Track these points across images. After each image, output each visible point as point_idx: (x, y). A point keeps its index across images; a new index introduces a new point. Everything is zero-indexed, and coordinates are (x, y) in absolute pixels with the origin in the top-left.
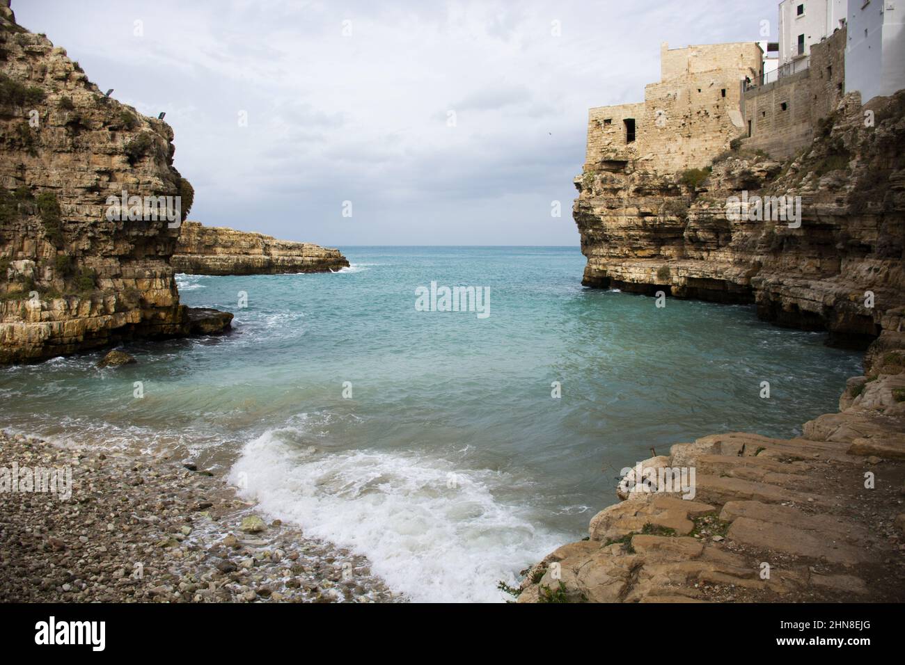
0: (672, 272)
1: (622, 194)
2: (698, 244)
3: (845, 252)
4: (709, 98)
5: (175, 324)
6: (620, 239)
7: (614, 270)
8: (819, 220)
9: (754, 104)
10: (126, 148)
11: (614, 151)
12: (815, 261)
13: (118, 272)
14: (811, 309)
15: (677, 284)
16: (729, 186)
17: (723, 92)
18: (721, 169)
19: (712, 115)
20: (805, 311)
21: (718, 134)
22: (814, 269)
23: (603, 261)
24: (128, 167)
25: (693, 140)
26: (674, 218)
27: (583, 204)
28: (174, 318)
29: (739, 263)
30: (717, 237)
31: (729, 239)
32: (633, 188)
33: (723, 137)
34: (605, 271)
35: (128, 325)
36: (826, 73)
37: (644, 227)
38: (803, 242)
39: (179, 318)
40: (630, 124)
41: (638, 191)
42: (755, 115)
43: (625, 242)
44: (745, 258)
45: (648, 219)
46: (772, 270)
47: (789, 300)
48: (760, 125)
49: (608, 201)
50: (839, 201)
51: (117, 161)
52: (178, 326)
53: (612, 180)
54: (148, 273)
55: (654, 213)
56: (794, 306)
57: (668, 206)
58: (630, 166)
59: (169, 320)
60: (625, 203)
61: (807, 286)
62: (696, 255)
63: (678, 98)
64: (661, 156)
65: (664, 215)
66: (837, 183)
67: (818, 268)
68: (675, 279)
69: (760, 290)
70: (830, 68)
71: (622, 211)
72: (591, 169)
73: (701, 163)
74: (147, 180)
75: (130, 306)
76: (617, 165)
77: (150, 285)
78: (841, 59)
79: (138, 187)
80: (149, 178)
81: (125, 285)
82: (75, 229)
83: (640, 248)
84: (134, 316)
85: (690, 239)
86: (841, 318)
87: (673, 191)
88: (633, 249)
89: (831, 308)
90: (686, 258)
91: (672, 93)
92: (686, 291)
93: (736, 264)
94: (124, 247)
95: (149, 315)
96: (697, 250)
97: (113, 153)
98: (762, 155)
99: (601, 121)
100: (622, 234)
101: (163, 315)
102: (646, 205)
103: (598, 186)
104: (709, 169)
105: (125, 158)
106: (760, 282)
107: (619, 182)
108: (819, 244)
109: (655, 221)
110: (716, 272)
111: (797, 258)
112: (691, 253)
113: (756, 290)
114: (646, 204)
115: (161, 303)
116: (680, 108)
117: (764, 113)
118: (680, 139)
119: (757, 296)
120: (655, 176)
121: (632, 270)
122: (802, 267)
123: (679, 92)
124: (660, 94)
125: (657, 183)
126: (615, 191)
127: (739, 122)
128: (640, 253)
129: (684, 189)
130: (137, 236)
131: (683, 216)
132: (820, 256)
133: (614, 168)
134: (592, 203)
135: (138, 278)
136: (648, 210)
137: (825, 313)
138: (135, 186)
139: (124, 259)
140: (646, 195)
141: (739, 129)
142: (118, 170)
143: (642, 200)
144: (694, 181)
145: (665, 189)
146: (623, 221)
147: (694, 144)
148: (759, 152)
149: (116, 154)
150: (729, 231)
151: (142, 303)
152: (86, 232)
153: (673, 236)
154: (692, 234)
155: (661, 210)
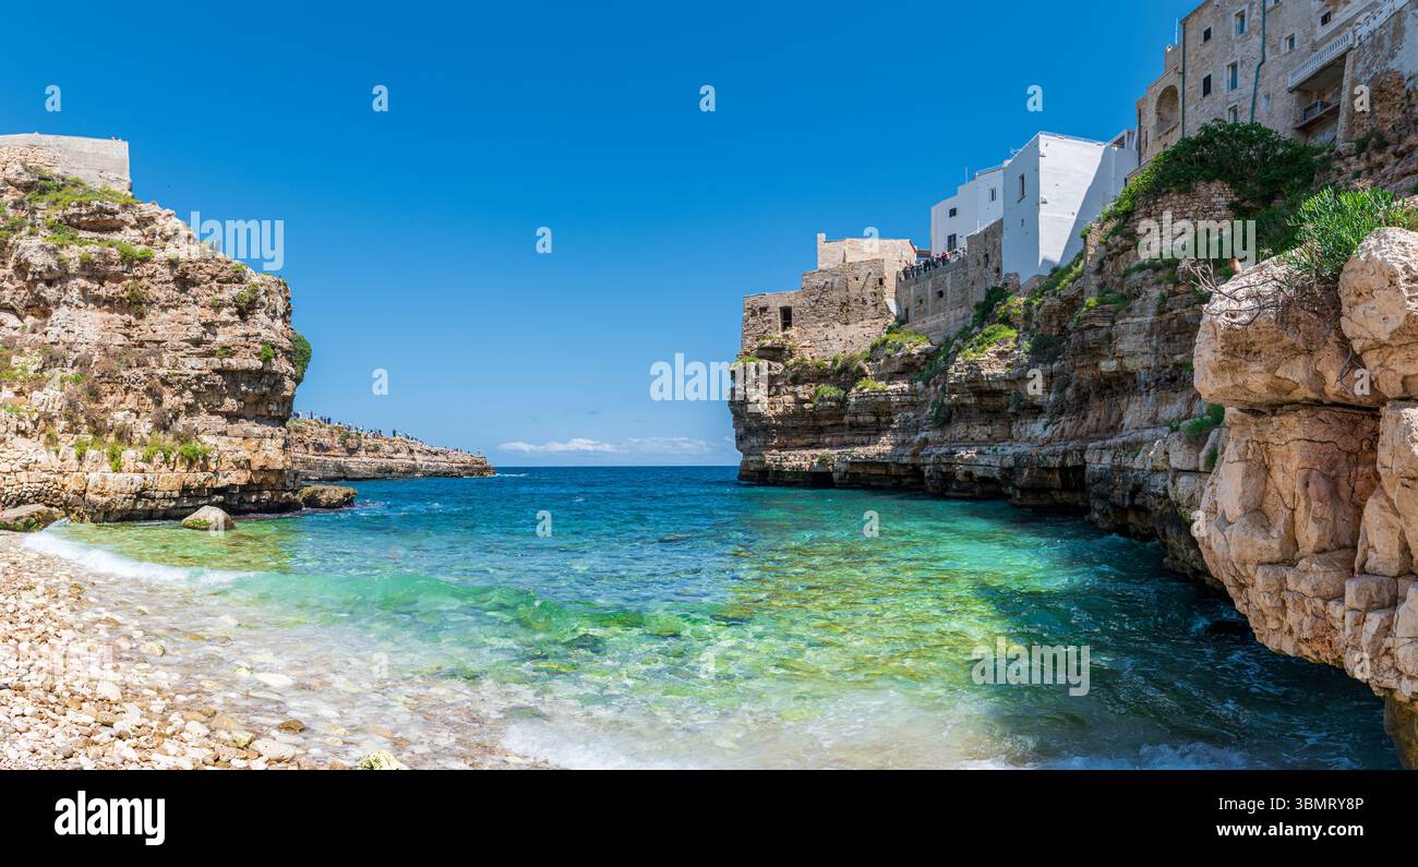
0: (834, 458)
2: (859, 428)
3: (1016, 415)
4: (867, 286)
6: (777, 427)
7: (773, 460)
8: (990, 386)
9: (909, 294)
11: (771, 338)
12: (986, 429)
14: (987, 475)
15: (839, 470)
17: (881, 281)
18: (880, 354)
19: (870, 302)
20: (979, 478)
21: (876, 320)
22: (985, 437)
24: (237, 319)
25: (853, 326)
29: (903, 443)
30: (878, 420)
31: (891, 422)
32: (790, 374)
33: (881, 323)
34: (763, 462)
36: (982, 261)
37: (803, 415)
38: (974, 410)
40: (786, 313)
42: (912, 303)
43: (782, 431)
44: (909, 437)
45: (806, 406)
46: (940, 444)
47: (963, 468)
48: (917, 312)
51: (225, 313)
53: (770, 367)
55: (813, 399)
56: (969, 474)
58: (787, 352)
60: (783, 390)
62: (857, 440)
63: (835, 286)
64: (818, 343)
67: (989, 436)
68: (837, 465)
69: (928, 464)
70: (986, 256)
73: (859, 349)
74: (256, 332)
76: (774, 352)
78: (998, 248)
82: (179, 382)
83: (799, 437)
85: (851, 424)
86: (1026, 473)
87: (832, 378)
88: (790, 439)
89: (1010, 469)
90: (847, 444)
92: (848, 477)
93: (899, 444)
96: (857, 435)
97: (221, 305)
99: (757, 309)
100: (779, 422)
106: (928, 456)
107: (776, 369)
108: (988, 412)
109: (813, 408)
110: (879, 455)
111: (968, 427)
112: (851, 438)
113: (925, 465)
114: (803, 391)
116: (837, 296)
117: (921, 301)
118: (838, 326)
119: (926, 471)
120: (813, 362)
121: (791, 458)
122: (973, 436)
123: (836, 280)
124: (817, 281)
125: (814, 369)
128: (799, 442)
129: (842, 375)
131: (842, 402)
133: (770, 354)
136: (806, 397)
137: (1003, 476)
140: (804, 382)
141: (896, 317)
143: (799, 388)
145: (822, 376)
146: (781, 409)
147: (854, 330)
149: (224, 306)
150: (890, 413)
152: (191, 385)
153: (832, 423)
154: (852, 418)
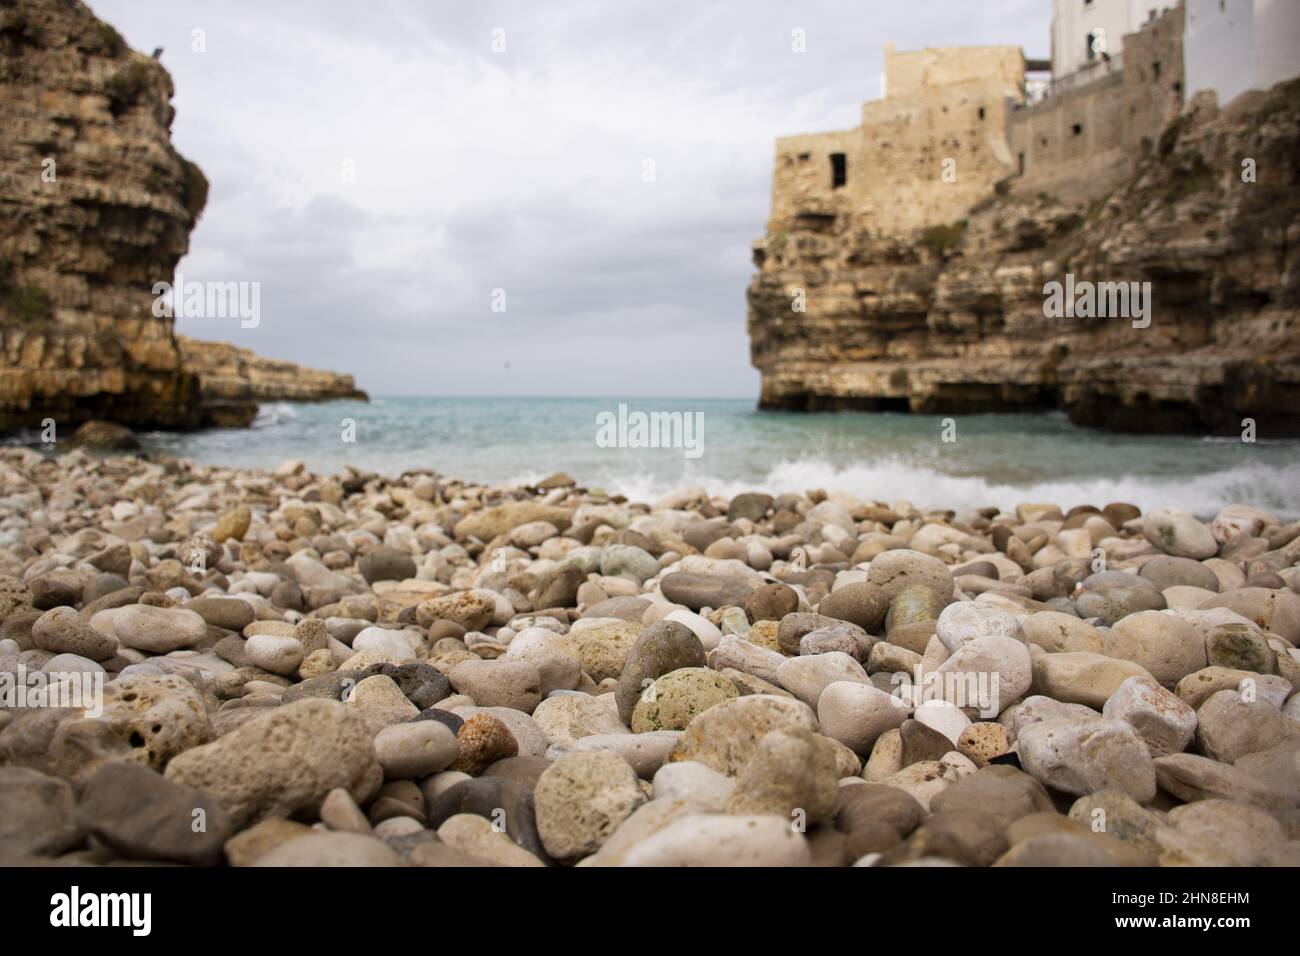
0: (913, 377)
1: (829, 265)
2: (949, 332)
3: (1224, 308)
4: (960, 121)
5: (176, 405)
6: (826, 332)
7: (818, 379)
8: (1180, 266)
9: (1028, 129)
10: (107, 85)
11: (816, 200)
12: (1169, 329)
13: (85, 299)
14: (1174, 396)
15: (919, 395)
16: (999, 245)
17: (981, 113)
18: (985, 222)
19: (965, 145)
20: (1161, 401)
21: (975, 173)
23: (798, 366)
24: (108, 118)
25: (936, 183)
26: (911, 297)
27: (769, 280)
28: (177, 394)
29: (1023, 355)
30: (981, 321)
31: (1002, 323)
32: (845, 254)
33: (982, 177)
34: (802, 383)
35: (103, 395)
36: (1149, 73)
37: (864, 314)
39: (185, 395)
40: (839, 163)
41: (854, 260)
42: (1029, 145)
43: (833, 337)
44: (1031, 347)
45: (870, 301)
46: (1091, 352)
47: (1136, 387)
48: (1038, 159)
49: (807, 274)
50: (1212, 235)
51: (90, 106)
52: (182, 409)
53: (814, 244)
54: (136, 309)
55: (879, 290)
56: (1143, 397)
57: (903, 280)
58: (840, 222)
59: (167, 397)
60: (834, 277)
61: (1166, 364)
62: (947, 350)
63: (913, 121)
64: (888, 207)
65: (896, 292)
66: (1206, 210)
68: (918, 387)
69: (1072, 384)
70: (1156, 65)
71: (829, 289)
72: (778, 228)
73: (949, 216)
74: (141, 145)
75: (106, 361)
76: (820, 221)
77: (140, 330)
78: (1176, 51)
79: (124, 156)
80: (144, 141)
81: (98, 325)
83: (857, 346)
84: (112, 380)
85: (939, 327)
87: (907, 259)
88: (844, 347)
90: (932, 356)
91: (903, 113)
92: (934, 402)
93: (1015, 357)
94: (96, 259)
95: (136, 382)
96: (948, 343)
97: (83, 91)
98: (1046, 200)
99: (795, 157)
100: (828, 324)
101: (157, 386)
102: (866, 279)
103: (792, 252)
104: (963, 225)
105: (105, 102)
106: (1072, 372)
107: (824, 246)
108: (1176, 304)
109: (880, 304)
110: (985, 371)
112: (938, 348)
113: (1065, 385)
114: (864, 278)
115: (157, 363)
116: (916, 136)
117: (1044, 141)
118: (916, 183)
119: (1067, 393)
120: (880, 237)
121: (846, 377)
123: (915, 112)
124: (885, 115)
125: (882, 246)
126: (817, 260)
127: (1006, 156)
128: (855, 354)
129: (924, 255)
130: (119, 243)
131: (926, 294)
132: (1178, 321)
133: (816, 224)
134: (784, 277)
135: (120, 316)
136: (869, 287)
138: (120, 153)
139: (96, 279)
140: (866, 264)
141: (1005, 167)
142: (92, 122)
143: (859, 273)
144: (942, 243)
145: (894, 256)
146: (830, 304)
147: (938, 188)
148: (1042, 196)
149: (89, 93)
150: (1000, 312)
151: (126, 360)
152: (34, 221)
153: (908, 324)
154: (940, 318)
155: (891, 284)
